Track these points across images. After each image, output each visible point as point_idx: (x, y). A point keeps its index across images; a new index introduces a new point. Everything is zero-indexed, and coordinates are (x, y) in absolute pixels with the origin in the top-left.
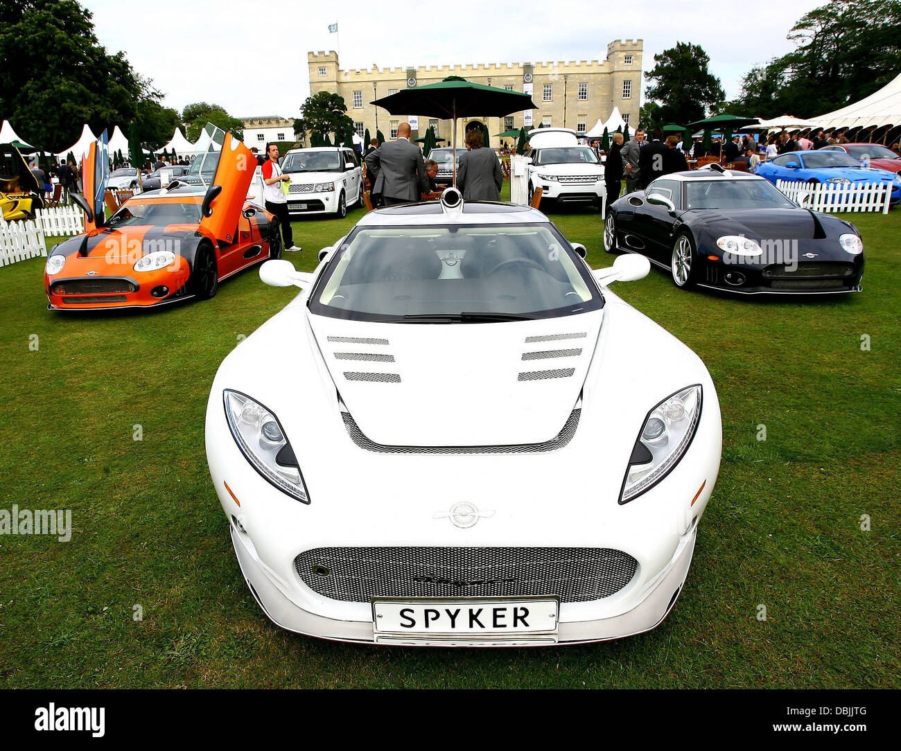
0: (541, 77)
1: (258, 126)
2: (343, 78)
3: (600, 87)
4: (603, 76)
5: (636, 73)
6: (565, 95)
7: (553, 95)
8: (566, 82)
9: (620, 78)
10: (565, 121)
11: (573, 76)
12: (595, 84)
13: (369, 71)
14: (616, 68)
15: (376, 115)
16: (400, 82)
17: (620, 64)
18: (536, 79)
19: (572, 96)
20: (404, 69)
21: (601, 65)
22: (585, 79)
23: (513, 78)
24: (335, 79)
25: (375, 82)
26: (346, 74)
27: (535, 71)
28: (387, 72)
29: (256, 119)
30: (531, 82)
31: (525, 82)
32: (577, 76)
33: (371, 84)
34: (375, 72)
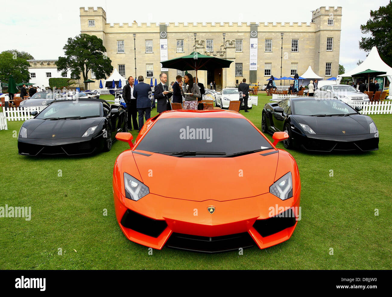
0: (264, 34)
1: (47, 66)
2: (108, 30)
3: (308, 42)
4: (310, 34)
5: (336, 32)
6: (282, 48)
7: (273, 48)
8: (282, 38)
9: (325, 36)
10: (281, 67)
11: (288, 34)
12: (304, 40)
13: (130, 25)
14: (322, 28)
15: (135, 59)
16: (154, 35)
17: (324, 25)
18: (260, 35)
19: (287, 49)
20: (158, 25)
21: (308, 26)
22: (296, 36)
23: (242, 34)
24: (102, 30)
25: (134, 34)
26: (112, 27)
27: (259, 29)
28: (144, 26)
29: (45, 61)
30: (256, 37)
31: (251, 37)
32: (291, 34)
33: (132, 35)
34: (135, 26)
